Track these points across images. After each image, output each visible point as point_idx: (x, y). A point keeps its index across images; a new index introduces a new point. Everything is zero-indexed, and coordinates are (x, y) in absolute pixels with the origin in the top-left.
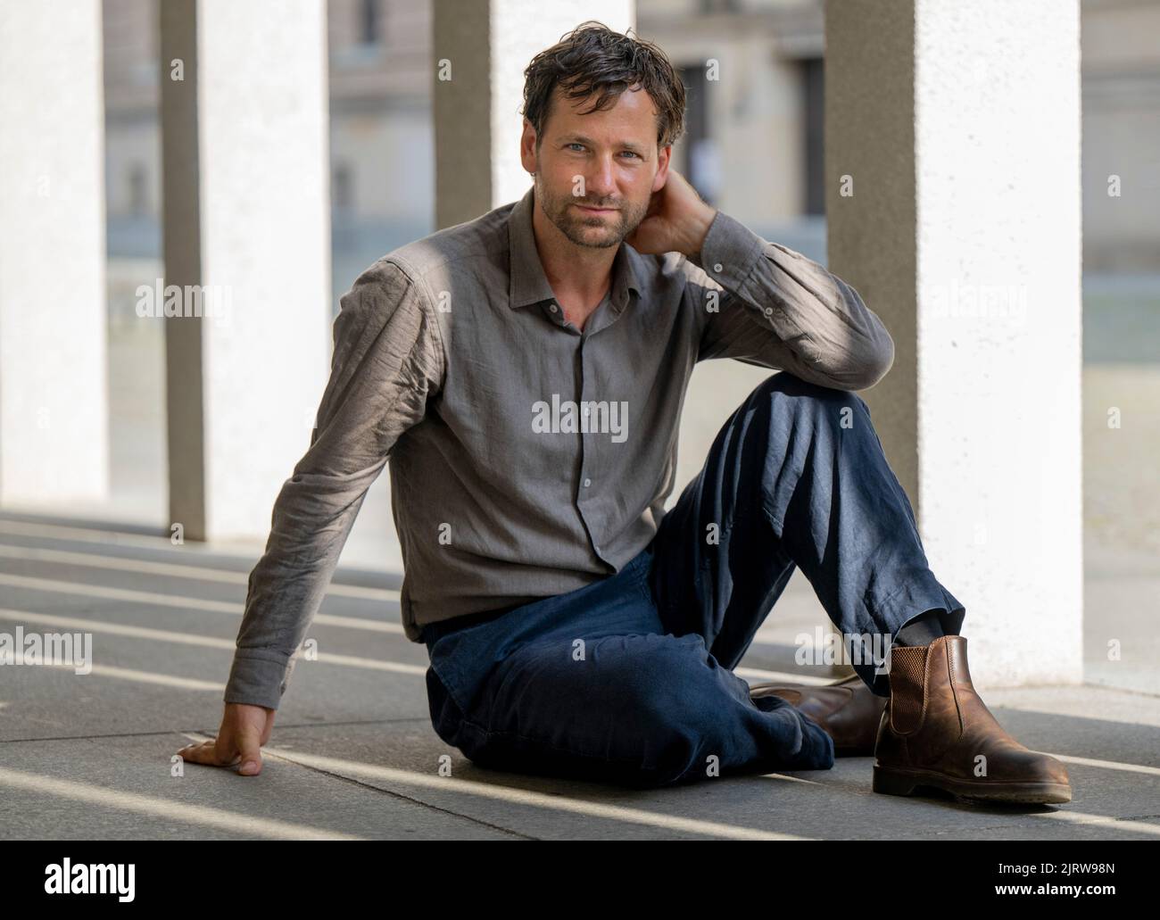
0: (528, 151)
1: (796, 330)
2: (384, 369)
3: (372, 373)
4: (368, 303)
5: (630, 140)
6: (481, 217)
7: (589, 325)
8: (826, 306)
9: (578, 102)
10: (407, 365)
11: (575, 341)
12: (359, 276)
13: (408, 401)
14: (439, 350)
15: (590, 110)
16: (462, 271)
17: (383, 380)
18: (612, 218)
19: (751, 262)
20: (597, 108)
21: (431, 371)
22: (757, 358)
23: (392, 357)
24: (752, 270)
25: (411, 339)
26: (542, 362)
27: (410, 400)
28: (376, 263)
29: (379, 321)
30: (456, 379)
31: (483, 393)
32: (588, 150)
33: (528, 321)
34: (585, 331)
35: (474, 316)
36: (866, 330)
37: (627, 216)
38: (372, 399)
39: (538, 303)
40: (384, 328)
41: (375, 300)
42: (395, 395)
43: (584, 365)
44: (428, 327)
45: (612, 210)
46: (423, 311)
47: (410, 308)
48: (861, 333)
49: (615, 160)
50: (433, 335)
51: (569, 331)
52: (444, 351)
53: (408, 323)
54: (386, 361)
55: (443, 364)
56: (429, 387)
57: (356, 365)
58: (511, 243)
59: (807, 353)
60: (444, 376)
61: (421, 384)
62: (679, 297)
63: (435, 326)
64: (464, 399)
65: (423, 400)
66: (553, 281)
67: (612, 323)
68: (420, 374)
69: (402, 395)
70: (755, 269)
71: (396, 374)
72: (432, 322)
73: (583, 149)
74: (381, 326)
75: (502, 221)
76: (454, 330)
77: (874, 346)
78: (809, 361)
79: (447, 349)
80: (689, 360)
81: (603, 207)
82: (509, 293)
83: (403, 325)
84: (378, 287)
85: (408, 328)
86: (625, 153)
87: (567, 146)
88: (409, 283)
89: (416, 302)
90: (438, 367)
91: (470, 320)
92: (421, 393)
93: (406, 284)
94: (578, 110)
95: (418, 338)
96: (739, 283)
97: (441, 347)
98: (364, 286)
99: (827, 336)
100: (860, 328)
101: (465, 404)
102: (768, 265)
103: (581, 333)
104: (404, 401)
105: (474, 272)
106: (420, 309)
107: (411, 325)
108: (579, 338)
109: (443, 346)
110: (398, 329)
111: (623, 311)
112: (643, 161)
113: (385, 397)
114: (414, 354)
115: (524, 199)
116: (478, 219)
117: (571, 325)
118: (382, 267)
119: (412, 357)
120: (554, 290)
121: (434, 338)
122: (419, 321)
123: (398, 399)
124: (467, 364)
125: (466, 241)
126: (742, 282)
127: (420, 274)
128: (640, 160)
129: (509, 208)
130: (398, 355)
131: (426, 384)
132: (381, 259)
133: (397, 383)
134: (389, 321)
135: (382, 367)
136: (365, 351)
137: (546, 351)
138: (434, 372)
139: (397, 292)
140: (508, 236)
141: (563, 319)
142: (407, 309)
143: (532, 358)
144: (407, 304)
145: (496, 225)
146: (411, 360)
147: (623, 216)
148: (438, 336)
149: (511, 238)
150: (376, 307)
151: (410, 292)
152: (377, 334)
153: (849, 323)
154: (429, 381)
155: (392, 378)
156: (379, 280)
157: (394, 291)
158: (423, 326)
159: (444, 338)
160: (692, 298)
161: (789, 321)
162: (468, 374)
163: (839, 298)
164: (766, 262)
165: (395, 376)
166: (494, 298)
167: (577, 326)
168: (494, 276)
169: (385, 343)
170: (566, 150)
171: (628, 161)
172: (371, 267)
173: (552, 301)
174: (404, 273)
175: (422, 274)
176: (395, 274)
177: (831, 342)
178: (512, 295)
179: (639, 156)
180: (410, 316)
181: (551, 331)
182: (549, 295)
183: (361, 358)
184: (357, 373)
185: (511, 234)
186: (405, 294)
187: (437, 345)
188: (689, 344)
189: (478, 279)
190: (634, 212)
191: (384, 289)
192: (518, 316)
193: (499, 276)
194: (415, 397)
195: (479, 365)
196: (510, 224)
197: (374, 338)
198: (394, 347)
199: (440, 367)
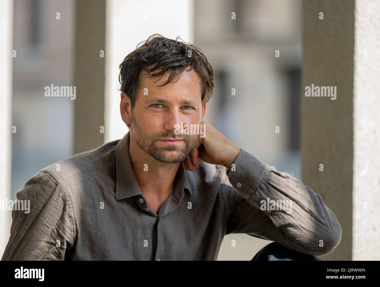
0: (125, 112)
1: (284, 221)
2: (41, 234)
3: (34, 237)
4: (32, 195)
5: (188, 99)
6: (100, 147)
7: (161, 210)
8: (302, 208)
9: (157, 79)
10: (54, 232)
11: (153, 220)
12: (28, 180)
13: (54, 253)
14: (73, 224)
15: (165, 83)
16: (88, 178)
17: (40, 241)
18: (180, 145)
19: (257, 185)
20: (168, 82)
21: (69, 236)
22: (261, 234)
23: (46, 227)
24: (257, 189)
25: (57, 217)
26: (133, 232)
27: (56, 253)
28: (38, 172)
29: (38, 206)
30: (83, 241)
31: (98, 249)
32: (164, 107)
33: (126, 207)
34: (159, 214)
35: (95, 204)
36: (326, 222)
37: (188, 143)
38: (34, 252)
39: (132, 197)
40: (42, 210)
41: (37, 193)
42: (47, 249)
43: (158, 234)
44: (67, 210)
45: (181, 140)
46: (65, 201)
47: (57, 199)
48: (323, 224)
49: (180, 111)
50: (70, 215)
51: (150, 214)
52: (76, 225)
53: (56, 208)
54: (42, 229)
55: (75, 232)
56: (67, 246)
57: (25, 232)
58: (117, 163)
59: (291, 234)
60: (76, 239)
61: (62, 243)
62: (215, 196)
63: (71, 210)
64: (88, 253)
65: (63, 253)
66: (141, 185)
67: (174, 208)
68: (62, 238)
69: (51, 250)
70: (258, 189)
71: (48, 237)
72: (70, 208)
73: (161, 106)
74: (40, 209)
75: (111, 150)
76: (83, 213)
77: (330, 231)
78: (292, 238)
79: (78, 223)
80: (220, 234)
81: (176, 139)
82: (115, 192)
83: (53, 209)
84: (38, 187)
85: (56, 210)
86: (185, 106)
87: (152, 106)
88: (57, 185)
89: (61, 195)
90: (73, 233)
91: (92, 207)
92: (62, 248)
93: (55, 185)
94: (157, 84)
95: (61, 217)
96: (249, 196)
97: (74, 222)
98: (31, 186)
99: (303, 225)
100: (322, 220)
101: (88, 256)
102: (266, 186)
103: (156, 215)
104: (52, 253)
105: (95, 180)
106: (63, 200)
107: (57, 209)
108: (155, 218)
109: (76, 222)
110: (50, 211)
111: (181, 201)
112: (196, 111)
113: (41, 251)
114: (58, 226)
115: (124, 138)
116: (97, 149)
117: (151, 211)
118: (41, 175)
119: (57, 228)
120: (142, 190)
121: (70, 217)
122: (62, 206)
123: (48, 252)
124: (90, 232)
125: (91, 161)
126: (251, 196)
127: (63, 179)
128: (194, 111)
129: (115, 143)
130: (49, 226)
131: (65, 243)
132: (41, 170)
133: (48, 243)
134: (45, 206)
135: (40, 233)
136: (30, 224)
137: (136, 226)
138: (70, 236)
139: (50, 189)
140: (115, 159)
141: (146, 207)
142: (55, 199)
143: (128, 230)
144: (55, 197)
145: (108, 153)
146: (57, 230)
147: (186, 144)
148: (73, 216)
149: (117, 160)
150: (37, 198)
151: (57, 190)
152: (37, 214)
153: (316, 218)
154: (67, 242)
155: (45, 239)
156: (39, 183)
157: (48, 189)
158: (64, 209)
159: (76, 216)
160: (223, 198)
161: (281, 217)
162: (90, 238)
163: (310, 203)
164: (265, 185)
165: (47, 238)
166: (106, 194)
167: (154, 211)
168: (106, 182)
169: (42, 219)
170: (151, 108)
171: (187, 111)
172: (35, 175)
173: (140, 196)
174: (54, 179)
175: (64, 179)
176: (49, 179)
177: (305, 229)
178: (117, 192)
179: (193, 108)
180: (57, 203)
181: (140, 214)
182: (138, 193)
183: (28, 227)
184: (25, 236)
185: (116, 157)
186: (54, 191)
187: (72, 221)
188: (221, 225)
189: (97, 183)
190: (192, 141)
191: (42, 188)
192: (120, 204)
193: (110, 181)
194: (59, 251)
195: (97, 233)
196: (116, 152)
197: (35, 216)
198: (47, 222)
199: (74, 234)
